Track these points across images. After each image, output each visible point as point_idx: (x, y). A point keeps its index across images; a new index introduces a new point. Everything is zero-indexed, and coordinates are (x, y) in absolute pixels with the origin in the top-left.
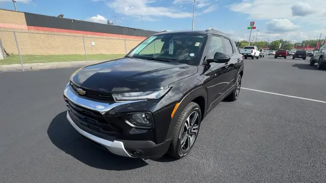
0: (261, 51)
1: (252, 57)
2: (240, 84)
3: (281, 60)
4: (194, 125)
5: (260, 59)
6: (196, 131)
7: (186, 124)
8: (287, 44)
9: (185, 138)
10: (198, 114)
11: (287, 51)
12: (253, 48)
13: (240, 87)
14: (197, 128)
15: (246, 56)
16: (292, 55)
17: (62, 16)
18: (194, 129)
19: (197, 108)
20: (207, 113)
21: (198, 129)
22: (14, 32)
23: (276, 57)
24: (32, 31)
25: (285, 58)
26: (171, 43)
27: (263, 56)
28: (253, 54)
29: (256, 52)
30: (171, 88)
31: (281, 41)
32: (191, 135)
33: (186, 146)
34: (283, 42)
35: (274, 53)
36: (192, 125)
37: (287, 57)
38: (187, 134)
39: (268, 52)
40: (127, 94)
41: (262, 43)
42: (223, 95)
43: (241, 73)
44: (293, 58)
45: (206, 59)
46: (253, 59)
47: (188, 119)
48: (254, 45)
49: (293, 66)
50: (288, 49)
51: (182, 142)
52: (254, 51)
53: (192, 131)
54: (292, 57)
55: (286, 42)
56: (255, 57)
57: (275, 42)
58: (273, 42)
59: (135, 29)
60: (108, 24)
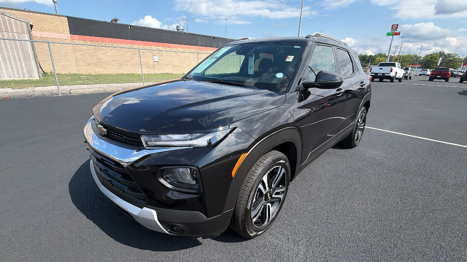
0: (406, 69)
1: (392, 79)
2: (364, 121)
3: (439, 84)
4: (278, 186)
5: (404, 82)
6: (281, 196)
7: (261, 186)
8: (451, 59)
9: (260, 207)
10: (283, 170)
11: (451, 69)
12: (394, 65)
13: (364, 126)
14: (283, 192)
15: (382, 78)
16: (460, 76)
17: (116, 20)
18: (277, 193)
19: (281, 161)
20: (301, 169)
21: (285, 193)
22: (49, 43)
23: (431, 79)
24: (77, 42)
25: (447, 80)
26: (252, 56)
27: (410, 78)
28: (392, 74)
29: (398, 71)
30: (234, 129)
31: (441, 54)
32: (272, 203)
33: (262, 219)
34: (445, 56)
35: (429, 72)
36: (273, 186)
37: (451, 79)
38: (263, 201)
39: (418, 71)
40: (163, 137)
41: (409, 56)
42: (334, 138)
43: (367, 105)
44: (461, 82)
45: (302, 82)
46: (392, 81)
47: (265, 179)
48: (396, 60)
49: (460, 93)
50: (453, 67)
51: (253, 214)
52: (395, 69)
53: (274, 196)
54: (458, 80)
55: (449, 55)
56: (397, 79)
57: (431, 55)
58: (427, 56)
59: (214, 38)
60: (176, 31)
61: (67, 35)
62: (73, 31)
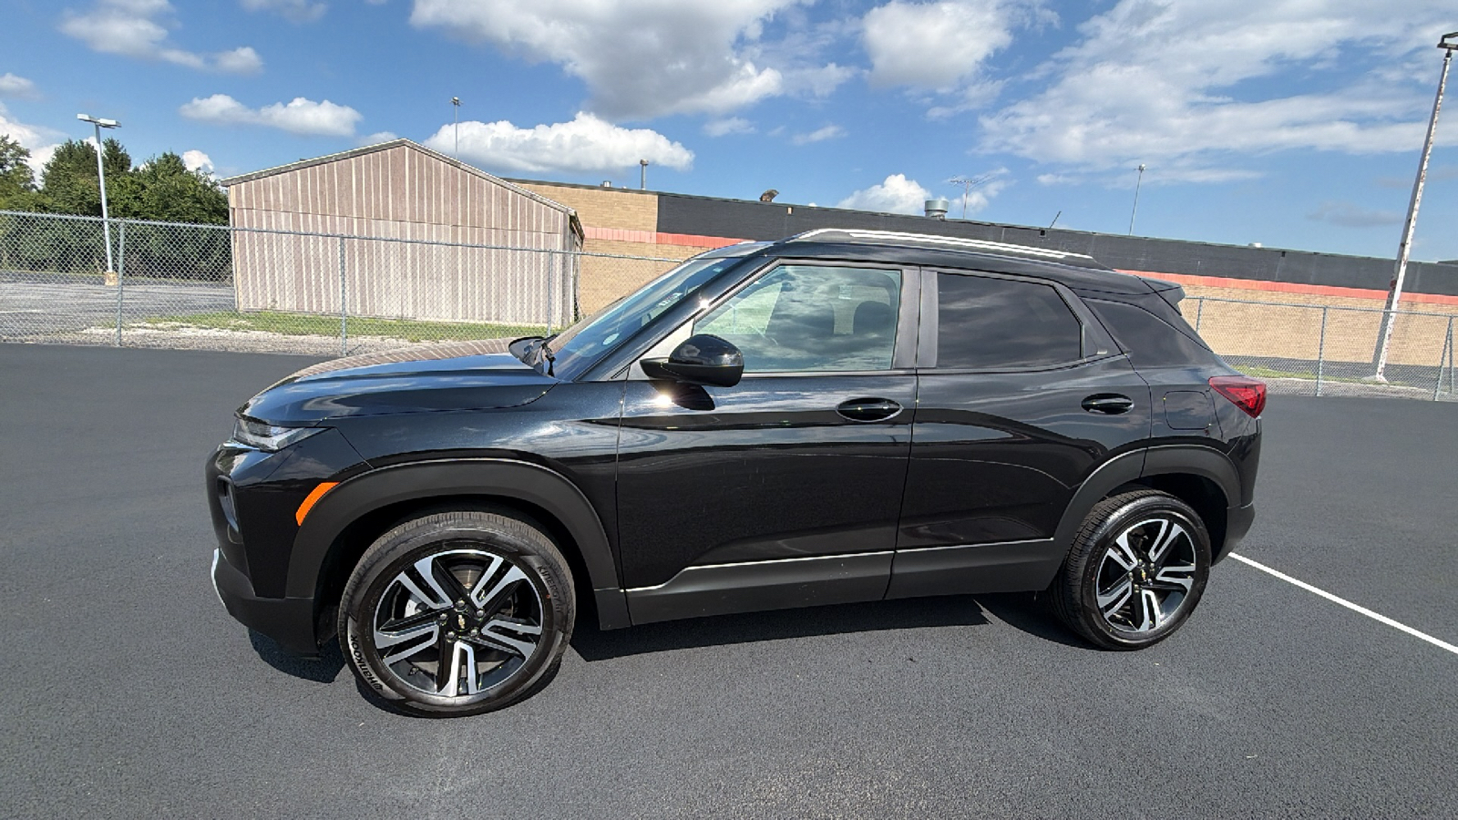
7: (405, 580)
10: (519, 573)
21: (543, 643)
30: (329, 428)
36: (478, 602)
47: (421, 568)
53: (486, 632)
59: (1043, 232)
60: (923, 214)
61: (649, 233)
62: (665, 225)
